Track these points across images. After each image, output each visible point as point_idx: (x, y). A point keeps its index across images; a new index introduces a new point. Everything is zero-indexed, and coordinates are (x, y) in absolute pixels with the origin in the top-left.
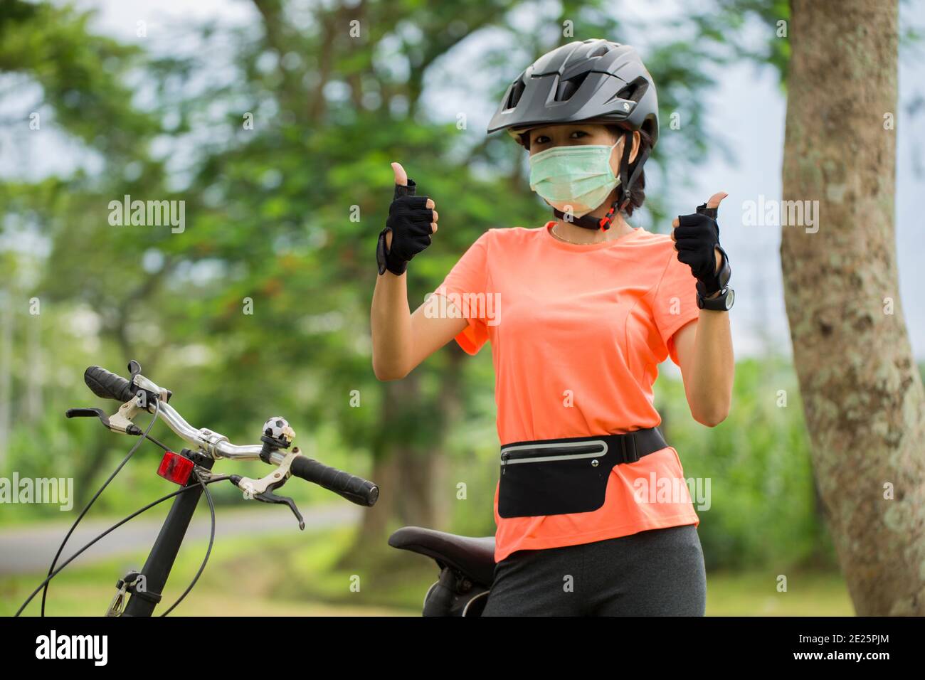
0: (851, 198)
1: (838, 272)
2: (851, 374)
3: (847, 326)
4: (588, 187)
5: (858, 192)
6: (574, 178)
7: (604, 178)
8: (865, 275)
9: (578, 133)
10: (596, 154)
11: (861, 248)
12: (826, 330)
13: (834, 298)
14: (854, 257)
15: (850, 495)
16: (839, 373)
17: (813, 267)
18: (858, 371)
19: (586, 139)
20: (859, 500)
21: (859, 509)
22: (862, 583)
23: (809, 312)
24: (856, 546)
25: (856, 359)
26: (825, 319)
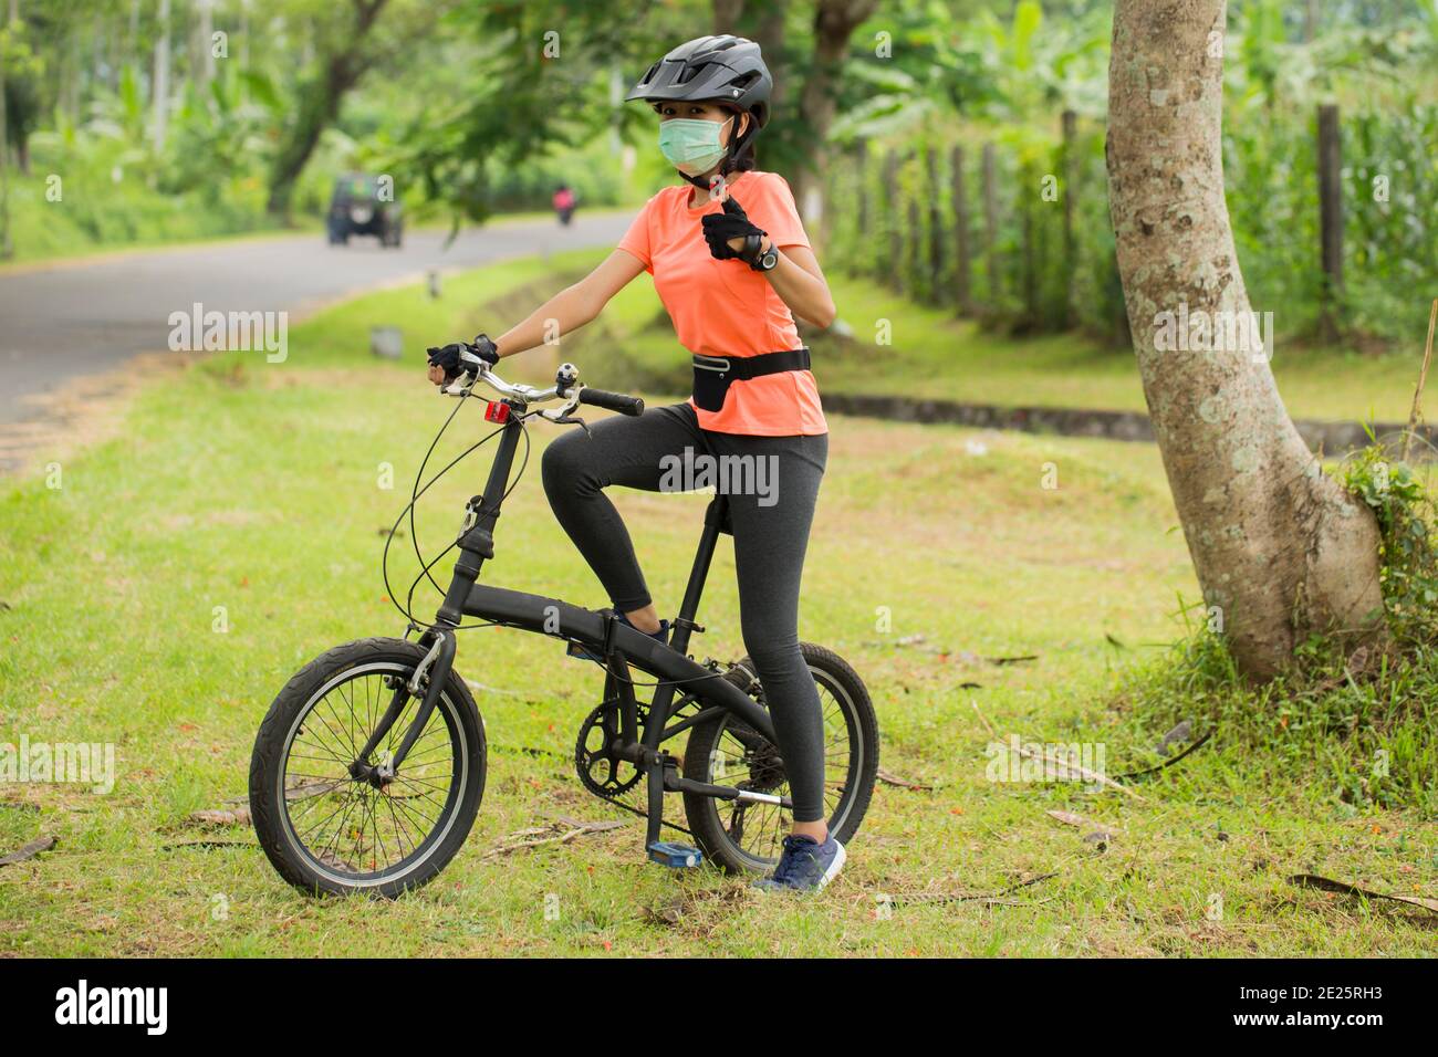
0: (1174, 102)
1: (1159, 174)
2: (1170, 272)
3: (1167, 226)
4: (699, 153)
5: (1181, 97)
6: (688, 145)
7: (713, 148)
8: (1185, 177)
9: (696, 109)
10: (707, 128)
11: (1184, 152)
12: (1147, 230)
13: (1155, 200)
14: (1175, 160)
15: (1168, 388)
16: (1159, 271)
17: (1136, 170)
18: (1177, 270)
19: (702, 115)
20: (1176, 393)
21: (1175, 402)
22: (1178, 471)
23: (1131, 212)
24: (1172, 437)
25: (1176, 259)
26: (1146, 221)
